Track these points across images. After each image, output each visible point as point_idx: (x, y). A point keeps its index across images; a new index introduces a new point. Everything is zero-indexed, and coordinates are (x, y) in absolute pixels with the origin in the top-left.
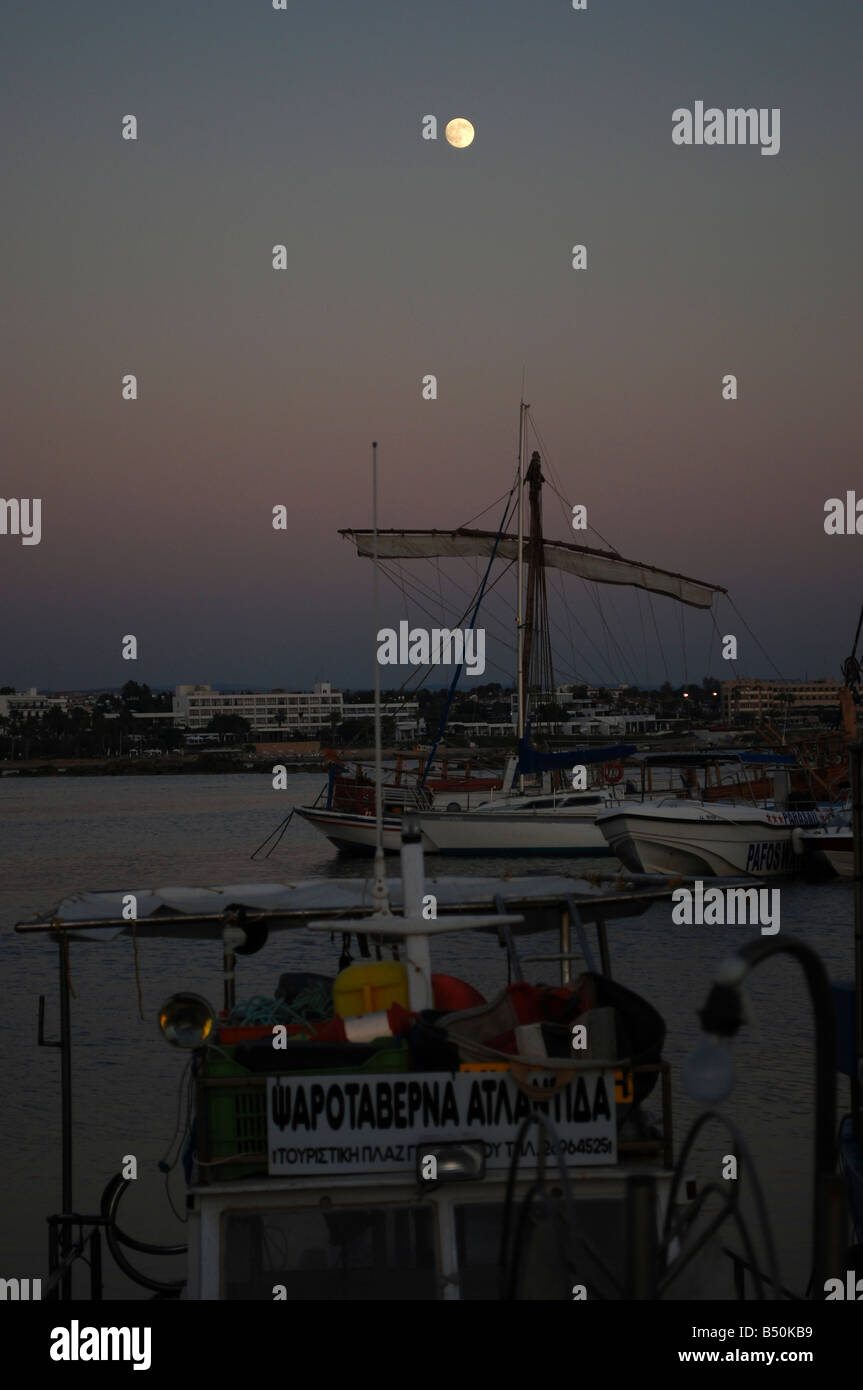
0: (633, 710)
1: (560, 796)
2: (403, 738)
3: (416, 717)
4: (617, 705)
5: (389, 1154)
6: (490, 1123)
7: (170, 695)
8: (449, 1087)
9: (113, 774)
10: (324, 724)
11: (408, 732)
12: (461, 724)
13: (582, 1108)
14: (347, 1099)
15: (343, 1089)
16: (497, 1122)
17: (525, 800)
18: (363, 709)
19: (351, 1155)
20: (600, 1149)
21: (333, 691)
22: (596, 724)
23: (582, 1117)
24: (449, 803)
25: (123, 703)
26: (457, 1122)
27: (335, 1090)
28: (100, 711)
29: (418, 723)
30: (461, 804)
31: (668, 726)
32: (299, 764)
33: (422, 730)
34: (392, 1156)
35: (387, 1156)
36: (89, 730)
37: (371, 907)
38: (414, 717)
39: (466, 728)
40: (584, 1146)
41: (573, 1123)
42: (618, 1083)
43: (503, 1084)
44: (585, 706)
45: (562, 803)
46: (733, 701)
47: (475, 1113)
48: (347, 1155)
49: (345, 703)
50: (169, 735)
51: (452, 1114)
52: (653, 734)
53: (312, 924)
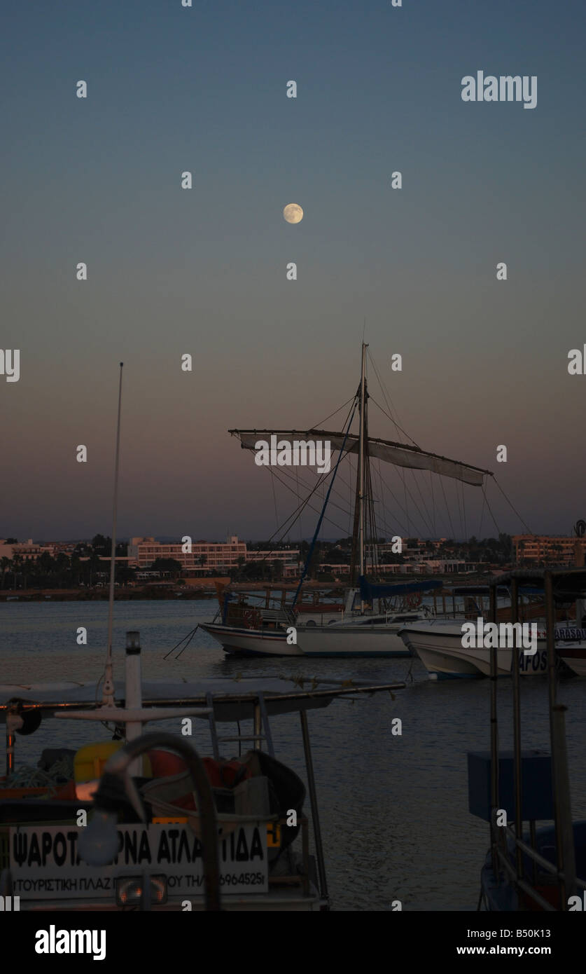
0: (449, 556)
1: (390, 616)
2: (288, 575)
3: (297, 559)
4: (438, 553)
5: (100, 885)
6: (174, 861)
7: (126, 545)
8: (144, 834)
9: (83, 599)
10: (233, 565)
11: (292, 571)
12: (329, 565)
13: (242, 851)
14: (69, 843)
15: (66, 836)
16: (179, 860)
17: (365, 618)
18: (275, 555)
19: (71, 884)
20: (256, 880)
21: (239, 542)
22: (424, 565)
23: (242, 857)
24: (308, 620)
25: (93, 550)
26: (150, 861)
27: (60, 837)
28: (76, 555)
29: (299, 565)
30: (316, 622)
31: (474, 567)
32: (214, 593)
33: (302, 569)
34: (101, 886)
35: (98, 886)
36: (69, 569)
37: (101, 702)
38: (295, 560)
39: (333, 568)
40: (244, 879)
41: (235, 862)
42: (269, 832)
43: (184, 833)
44: (416, 553)
45: (391, 621)
46: (520, 550)
47: (163, 854)
48: (68, 885)
49: (248, 550)
50: (125, 573)
51: (146, 854)
52: (464, 573)
53: (57, 714)
